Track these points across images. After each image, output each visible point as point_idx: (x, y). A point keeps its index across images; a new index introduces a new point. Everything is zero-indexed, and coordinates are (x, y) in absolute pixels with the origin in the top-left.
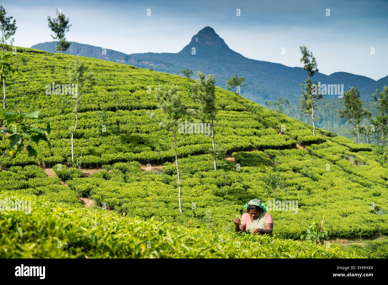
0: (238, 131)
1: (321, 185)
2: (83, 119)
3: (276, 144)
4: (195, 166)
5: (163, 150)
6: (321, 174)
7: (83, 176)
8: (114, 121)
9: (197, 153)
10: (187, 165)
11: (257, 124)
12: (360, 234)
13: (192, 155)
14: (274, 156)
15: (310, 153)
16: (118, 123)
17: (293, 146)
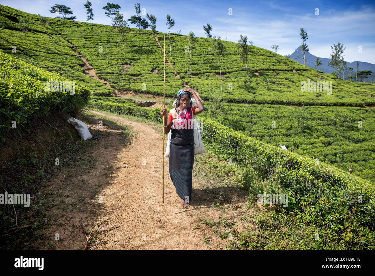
0: (265, 64)
1: (296, 85)
2: (199, 58)
3: (282, 69)
4: (239, 75)
5: (228, 69)
6: (299, 81)
7: (190, 77)
8: (211, 59)
9: (242, 70)
10: (235, 75)
11: (276, 61)
12: (303, 104)
13: (239, 71)
14: (279, 73)
15: (299, 74)
16: (213, 59)
17: (292, 70)
